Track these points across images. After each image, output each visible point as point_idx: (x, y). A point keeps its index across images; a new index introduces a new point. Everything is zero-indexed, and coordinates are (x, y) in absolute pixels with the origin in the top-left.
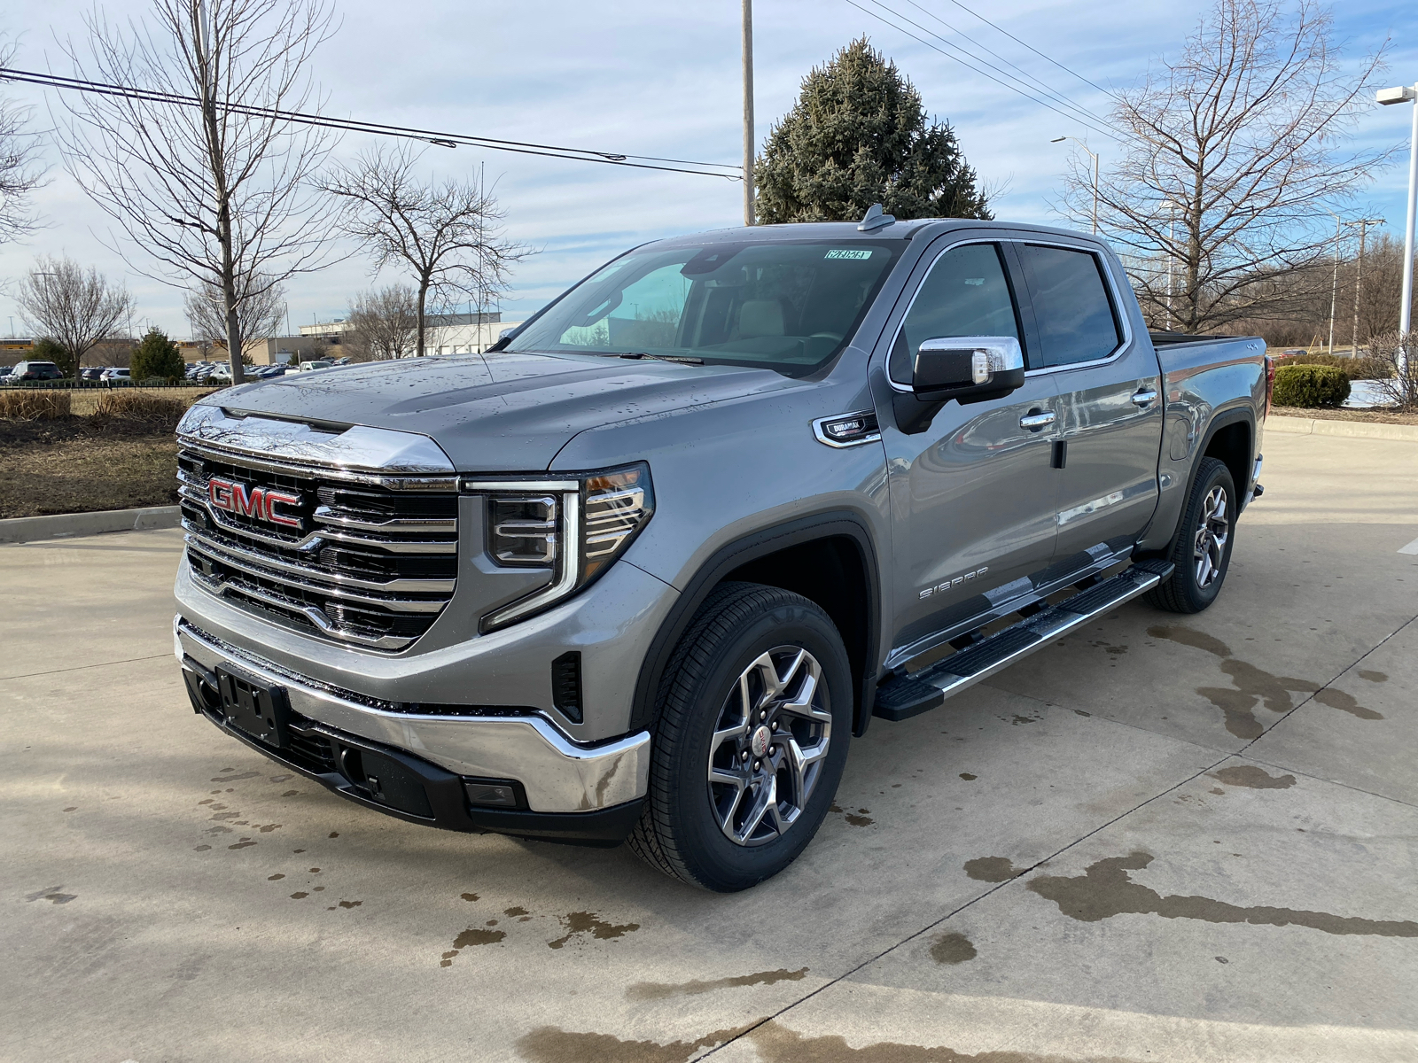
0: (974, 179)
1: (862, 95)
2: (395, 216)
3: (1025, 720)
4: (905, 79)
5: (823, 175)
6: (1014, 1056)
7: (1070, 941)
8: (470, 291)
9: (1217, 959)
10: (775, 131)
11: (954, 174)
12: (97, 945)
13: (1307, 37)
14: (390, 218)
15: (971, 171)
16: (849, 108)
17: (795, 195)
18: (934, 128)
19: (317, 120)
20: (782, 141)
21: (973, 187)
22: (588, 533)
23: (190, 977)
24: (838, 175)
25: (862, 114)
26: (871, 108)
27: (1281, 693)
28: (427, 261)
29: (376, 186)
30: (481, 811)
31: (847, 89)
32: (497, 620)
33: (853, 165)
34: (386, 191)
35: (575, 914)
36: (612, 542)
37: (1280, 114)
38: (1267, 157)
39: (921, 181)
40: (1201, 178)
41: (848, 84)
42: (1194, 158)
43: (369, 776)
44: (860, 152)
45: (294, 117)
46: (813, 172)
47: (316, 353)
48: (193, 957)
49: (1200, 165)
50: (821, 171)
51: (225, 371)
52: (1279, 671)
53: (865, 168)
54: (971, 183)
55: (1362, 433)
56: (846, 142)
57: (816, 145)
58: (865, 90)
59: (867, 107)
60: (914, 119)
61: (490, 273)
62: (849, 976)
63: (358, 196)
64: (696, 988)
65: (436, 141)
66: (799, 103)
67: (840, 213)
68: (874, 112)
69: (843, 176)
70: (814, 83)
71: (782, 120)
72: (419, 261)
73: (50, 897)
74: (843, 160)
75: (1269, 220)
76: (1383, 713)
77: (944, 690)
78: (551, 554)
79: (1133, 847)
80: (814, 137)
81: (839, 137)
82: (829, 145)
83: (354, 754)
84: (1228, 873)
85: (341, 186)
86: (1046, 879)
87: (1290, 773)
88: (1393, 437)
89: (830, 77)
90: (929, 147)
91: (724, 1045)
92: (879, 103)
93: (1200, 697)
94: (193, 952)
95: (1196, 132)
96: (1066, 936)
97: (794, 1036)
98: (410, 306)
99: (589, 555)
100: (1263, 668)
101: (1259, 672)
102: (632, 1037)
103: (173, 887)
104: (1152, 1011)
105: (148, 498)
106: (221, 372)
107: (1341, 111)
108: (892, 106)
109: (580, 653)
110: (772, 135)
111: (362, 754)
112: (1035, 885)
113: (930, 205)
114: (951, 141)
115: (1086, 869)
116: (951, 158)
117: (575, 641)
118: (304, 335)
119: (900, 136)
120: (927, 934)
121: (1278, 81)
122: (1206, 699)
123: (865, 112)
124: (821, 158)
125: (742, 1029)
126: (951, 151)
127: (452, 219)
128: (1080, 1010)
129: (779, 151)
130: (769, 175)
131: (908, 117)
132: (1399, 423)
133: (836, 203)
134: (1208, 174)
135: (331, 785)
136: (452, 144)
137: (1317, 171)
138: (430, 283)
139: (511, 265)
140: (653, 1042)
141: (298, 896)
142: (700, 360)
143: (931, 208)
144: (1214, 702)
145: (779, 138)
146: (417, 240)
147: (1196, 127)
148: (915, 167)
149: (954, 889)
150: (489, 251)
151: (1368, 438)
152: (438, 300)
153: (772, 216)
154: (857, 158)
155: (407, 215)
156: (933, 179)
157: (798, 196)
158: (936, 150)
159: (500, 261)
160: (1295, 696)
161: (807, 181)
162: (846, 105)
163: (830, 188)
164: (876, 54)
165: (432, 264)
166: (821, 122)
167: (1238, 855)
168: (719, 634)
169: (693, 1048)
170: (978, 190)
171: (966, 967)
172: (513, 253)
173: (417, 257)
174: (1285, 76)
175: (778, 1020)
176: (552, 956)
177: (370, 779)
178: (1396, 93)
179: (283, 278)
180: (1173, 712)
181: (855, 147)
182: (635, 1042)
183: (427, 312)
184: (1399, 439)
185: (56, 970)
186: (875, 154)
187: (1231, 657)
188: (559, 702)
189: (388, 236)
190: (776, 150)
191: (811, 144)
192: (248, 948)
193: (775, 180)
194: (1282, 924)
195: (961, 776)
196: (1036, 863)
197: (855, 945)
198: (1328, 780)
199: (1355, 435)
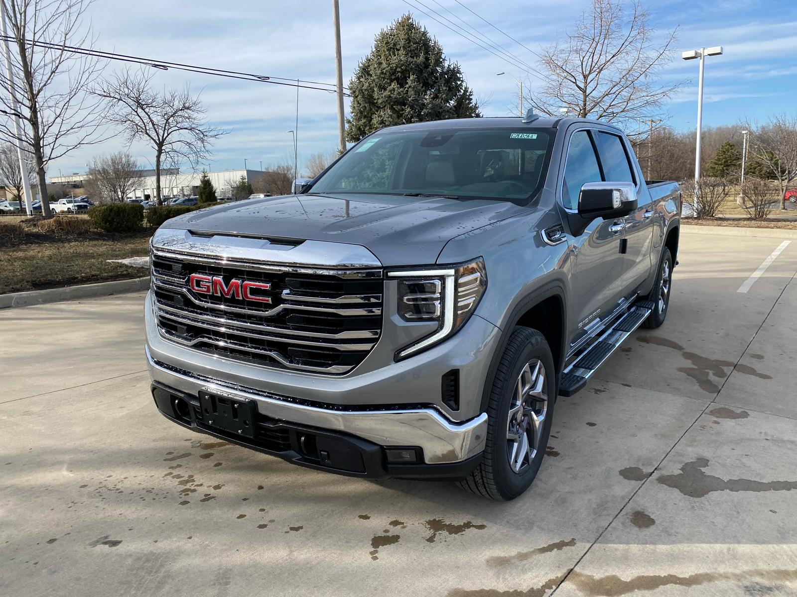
0: (472, 95)
1: (409, 46)
2: (139, 110)
3: (600, 391)
4: (432, 38)
5: (390, 91)
6: (707, 575)
7: (696, 510)
8: (187, 156)
9: (771, 511)
10: (361, 65)
11: (461, 92)
12: (155, 570)
13: (637, 23)
14: (136, 112)
15: (469, 90)
16: (404, 53)
17: (375, 101)
18: (449, 65)
19: (91, 53)
20: (365, 71)
21: (471, 99)
22: (459, 300)
23: (227, 583)
24: (399, 91)
25: (411, 57)
26: (415, 53)
27: (718, 367)
28: (161, 138)
29: (127, 92)
30: (395, 466)
31: (402, 42)
32: (403, 354)
33: (407, 86)
34: (133, 96)
35: (430, 521)
36: (469, 304)
37: (624, 63)
38: (618, 85)
39: (444, 96)
40: (586, 96)
41: (402, 39)
42: (582, 86)
43: (321, 451)
44: (411, 78)
45: (76, 50)
46: (385, 90)
47: (64, 193)
48: (221, 571)
49: (585, 89)
50: (389, 88)
51: (8, 205)
52: (713, 357)
53: (414, 88)
54: (471, 97)
55: (689, 231)
56: (403, 72)
57: (385, 74)
58: (412, 43)
59: (413, 53)
60: (439, 62)
61: (200, 145)
62: (599, 541)
63: (116, 98)
64: (523, 557)
65: (156, 66)
66: (374, 50)
67: (401, 112)
68: (418, 56)
69: (402, 92)
70: (383, 39)
71: (364, 60)
72: (156, 138)
73: (105, 543)
74: (402, 82)
75: (621, 119)
76: (771, 375)
77: (586, 377)
78: (438, 313)
79: (696, 455)
80: (384, 69)
81: (399, 70)
82: (393, 74)
83: (311, 438)
84: (749, 465)
85: (104, 92)
86: (664, 476)
87: (744, 410)
88: (704, 233)
89: (391, 35)
90: (446, 76)
91: (557, 588)
92: (420, 51)
93: (680, 373)
94: (218, 568)
95: (583, 72)
96: (693, 507)
97: (591, 577)
98: (129, 165)
99: (459, 312)
100: (703, 356)
101: (702, 358)
102: (506, 589)
103: (181, 528)
104: (758, 542)
105: (18, 286)
106: (6, 206)
107: (656, 63)
108: (427, 53)
109: (459, 370)
110: (359, 67)
111: (316, 437)
112: (662, 480)
113: (450, 109)
114: (459, 73)
115: (680, 469)
116: (459, 83)
117: (456, 363)
118: (53, 183)
119: (432, 70)
120: (623, 512)
121: (623, 46)
122: (683, 374)
123: (412, 55)
124: (388, 81)
125: (561, 577)
126: (459, 79)
127: (175, 113)
128: (725, 547)
129: (364, 76)
130: (359, 90)
131: (436, 60)
132: (704, 225)
133: (399, 107)
134: (589, 94)
135: (288, 459)
136: (165, 68)
137: (645, 94)
138: (163, 151)
139: (212, 140)
140: (519, 590)
141: (262, 526)
142: (457, 197)
143: (450, 111)
144: (688, 375)
145: (363, 69)
146: (153, 125)
147: (582, 69)
148: (441, 87)
149: (623, 488)
150: (197, 132)
151: (692, 233)
152: (167, 161)
153: (362, 114)
154: (409, 82)
155: (147, 110)
156: (450, 94)
157: (377, 103)
158: (451, 78)
159: (205, 138)
160: (727, 370)
161: (382, 94)
162: (402, 52)
163: (395, 98)
164: (416, 23)
165: (164, 140)
166: (388, 61)
167: (747, 455)
168: (510, 355)
169: (541, 591)
170: (473, 102)
171: (652, 529)
172: (211, 134)
173: (154, 135)
174: (627, 43)
175: (577, 569)
176: (433, 548)
177: (322, 452)
178: (692, 54)
179: (74, 148)
180: (671, 382)
181: (408, 75)
182: (508, 592)
183: (161, 168)
184: (706, 233)
185: (138, 589)
186: (418, 80)
187: (685, 351)
188: (445, 399)
189: (134, 122)
190: (362, 76)
191: (382, 73)
192: (252, 562)
193: (363, 93)
194: (789, 489)
195: (587, 424)
196: (654, 468)
197: (591, 523)
198: (763, 412)
199: (685, 232)
